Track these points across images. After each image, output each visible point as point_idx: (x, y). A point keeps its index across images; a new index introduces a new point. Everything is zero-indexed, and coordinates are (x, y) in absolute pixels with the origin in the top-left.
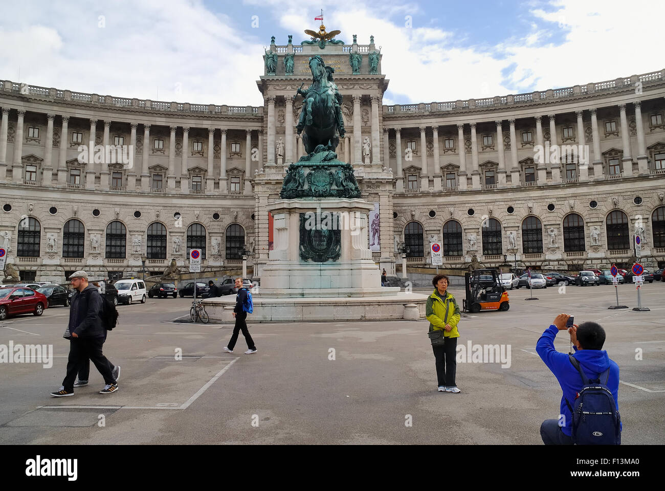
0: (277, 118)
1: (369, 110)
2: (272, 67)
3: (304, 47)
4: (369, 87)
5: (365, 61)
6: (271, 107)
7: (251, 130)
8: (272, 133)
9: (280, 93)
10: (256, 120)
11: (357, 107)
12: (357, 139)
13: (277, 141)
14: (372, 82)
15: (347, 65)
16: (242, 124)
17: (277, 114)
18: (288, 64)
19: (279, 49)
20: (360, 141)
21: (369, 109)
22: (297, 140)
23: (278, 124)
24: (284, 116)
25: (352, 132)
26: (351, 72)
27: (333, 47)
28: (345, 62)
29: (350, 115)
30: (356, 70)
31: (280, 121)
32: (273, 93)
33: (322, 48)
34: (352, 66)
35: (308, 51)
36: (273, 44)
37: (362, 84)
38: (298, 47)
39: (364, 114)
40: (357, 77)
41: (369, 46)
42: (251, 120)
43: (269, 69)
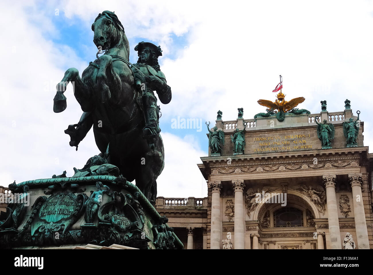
0: (224, 209)
1: (349, 197)
2: (216, 146)
3: (258, 121)
4: (346, 164)
5: (339, 133)
6: (216, 195)
7: (193, 228)
8: (216, 230)
9: (226, 178)
10: (199, 215)
11: (331, 192)
12: (334, 236)
13: (223, 241)
14: (349, 157)
15: (314, 140)
16: (182, 220)
17: (225, 206)
18: (237, 142)
19: (227, 125)
20: (339, 240)
21: (348, 194)
22: (252, 238)
23: (226, 219)
24: (233, 208)
25: (326, 227)
26: (320, 147)
27: (296, 119)
28: (312, 135)
29: (323, 203)
30: (326, 144)
31: (228, 215)
32: (218, 178)
33: (281, 121)
34: (321, 139)
35: (263, 125)
36: (219, 120)
37: (336, 161)
38: (250, 121)
39: (343, 201)
40: (327, 152)
41: (344, 113)
42: (194, 215)
43: (213, 149)
